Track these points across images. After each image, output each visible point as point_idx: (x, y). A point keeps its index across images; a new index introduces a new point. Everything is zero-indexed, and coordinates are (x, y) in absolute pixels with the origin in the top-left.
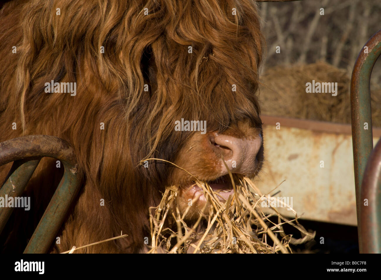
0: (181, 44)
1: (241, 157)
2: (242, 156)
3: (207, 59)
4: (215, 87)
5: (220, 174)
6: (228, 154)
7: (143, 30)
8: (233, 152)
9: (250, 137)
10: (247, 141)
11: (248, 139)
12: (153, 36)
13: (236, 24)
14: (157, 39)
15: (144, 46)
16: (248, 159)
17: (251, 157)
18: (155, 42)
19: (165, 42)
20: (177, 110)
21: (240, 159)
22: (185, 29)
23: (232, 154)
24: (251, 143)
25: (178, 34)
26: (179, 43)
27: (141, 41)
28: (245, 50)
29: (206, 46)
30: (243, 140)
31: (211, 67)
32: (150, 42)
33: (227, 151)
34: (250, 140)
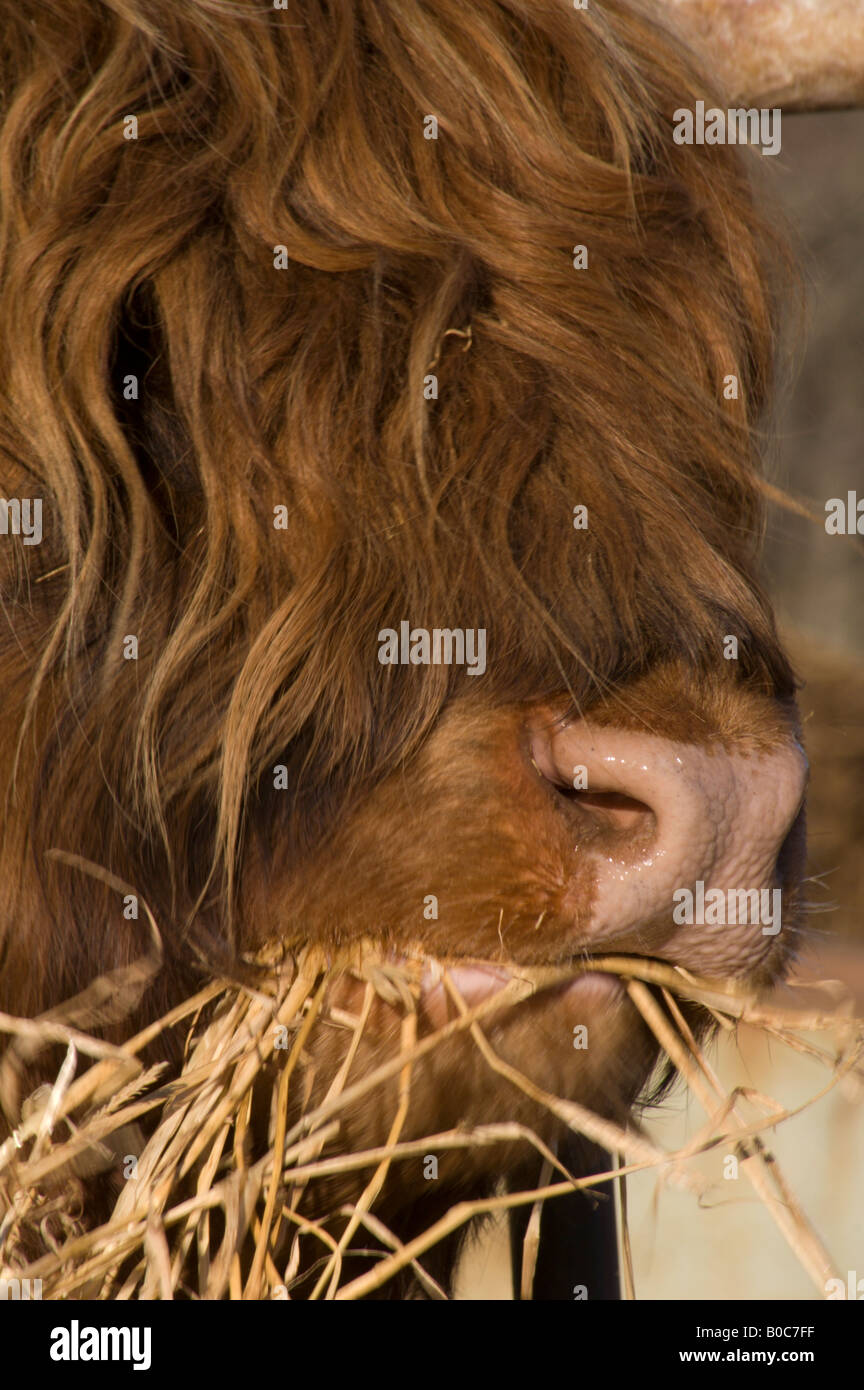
0: (317, 266)
1: (702, 848)
2: (708, 843)
3: (465, 340)
4: (526, 480)
5: (584, 935)
6: (634, 831)
7: (104, 197)
8: (655, 820)
9: (749, 744)
10: (730, 758)
11: (735, 749)
12: (159, 232)
13: (621, 166)
14: (182, 249)
15: (118, 288)
16: (734, 863)
17: (753, 850)
18: (169, 262)
19: (227, 259)
20: (327, 612)
21: (697, 856)
22: (332, 186)
23: (650, 829)
24: (754, 773)
25: (296, 215)
26: (309, 262)
27: (95, 260)
28: (677, 311)
29: (457, 267)
30: (709, 753)
31: (495, 385)
32: (146, 266)
33: (626, 818)
34: (744, 755)
